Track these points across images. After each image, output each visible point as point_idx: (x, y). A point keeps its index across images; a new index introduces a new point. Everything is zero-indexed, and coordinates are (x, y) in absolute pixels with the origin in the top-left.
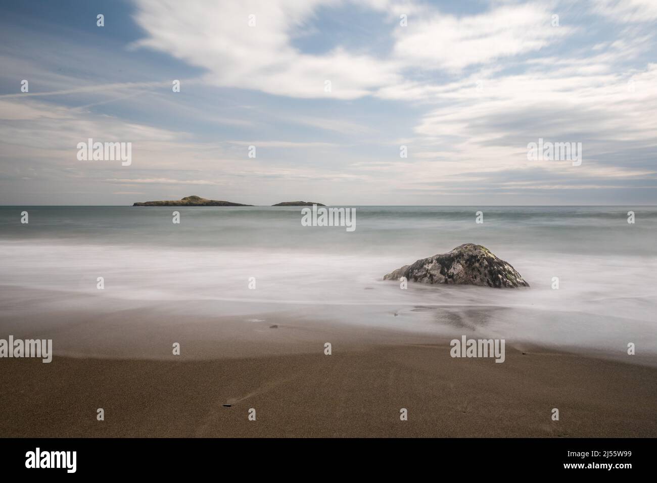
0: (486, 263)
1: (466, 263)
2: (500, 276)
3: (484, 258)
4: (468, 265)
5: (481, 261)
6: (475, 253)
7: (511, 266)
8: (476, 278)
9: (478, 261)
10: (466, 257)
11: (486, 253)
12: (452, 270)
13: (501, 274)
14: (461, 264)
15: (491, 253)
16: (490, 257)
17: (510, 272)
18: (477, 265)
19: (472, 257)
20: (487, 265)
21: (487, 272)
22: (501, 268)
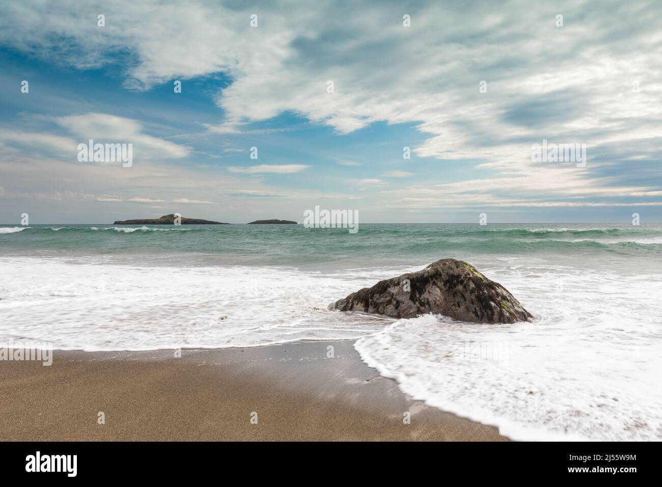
0: (472, 285)
1: (445, 285)
2: (493, 304)
3: (470, 278)
4: (447, 288)
5: (465, 282)
6: (456, 271)
7: (505, 289)
8: (459, 306)
9: (462, 282)
10: (444, 277)
11: (472, 272)
12: (425, 295)
13: (494, 301)
14: (438, 287)
15: (477, 272)
16: (477, 277)
17: (504, 298)
18: (460, 287)
19: (453, 276)
20: (473, 288)
21: (473, 297)
22: (493, 291)
